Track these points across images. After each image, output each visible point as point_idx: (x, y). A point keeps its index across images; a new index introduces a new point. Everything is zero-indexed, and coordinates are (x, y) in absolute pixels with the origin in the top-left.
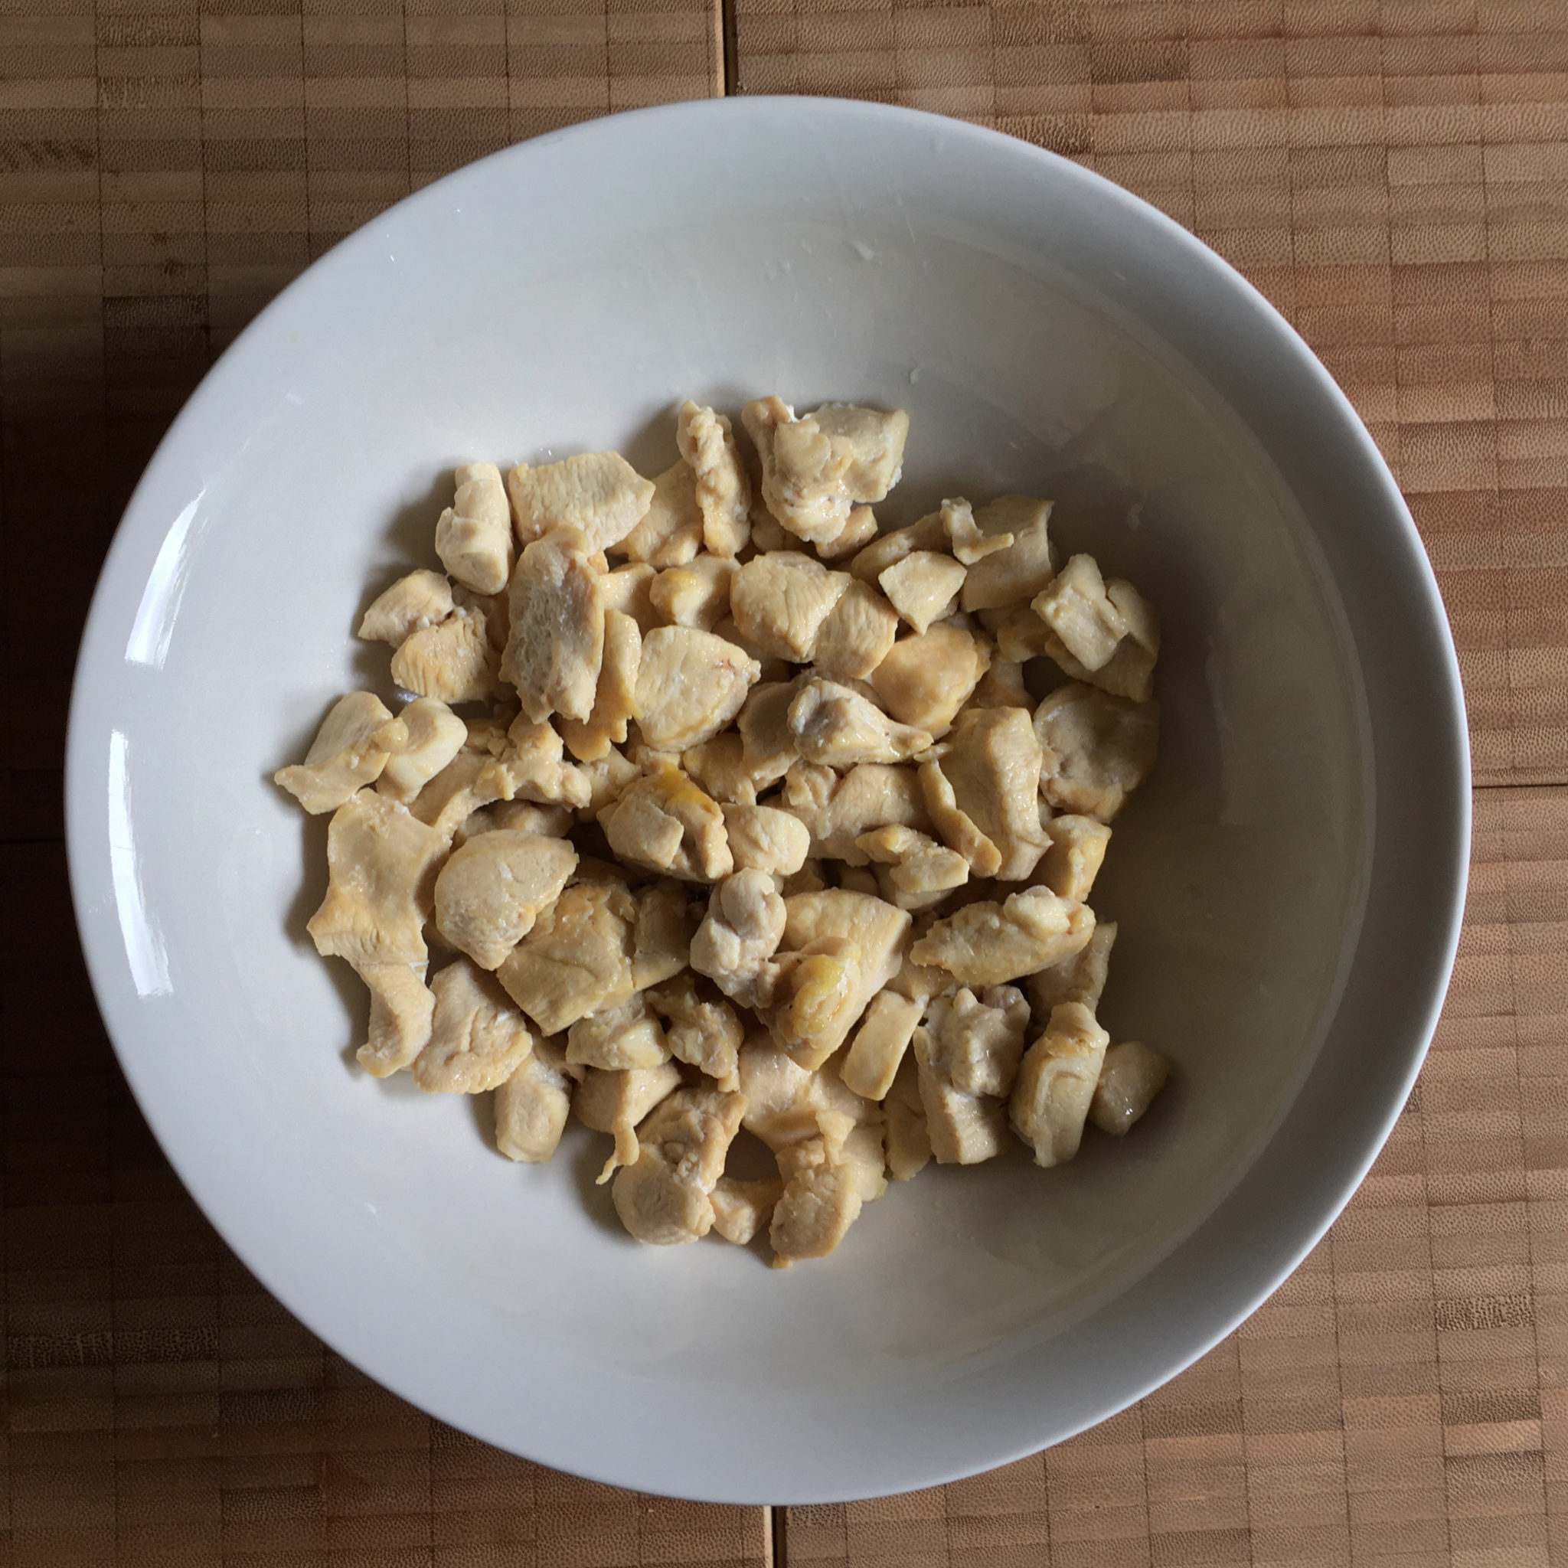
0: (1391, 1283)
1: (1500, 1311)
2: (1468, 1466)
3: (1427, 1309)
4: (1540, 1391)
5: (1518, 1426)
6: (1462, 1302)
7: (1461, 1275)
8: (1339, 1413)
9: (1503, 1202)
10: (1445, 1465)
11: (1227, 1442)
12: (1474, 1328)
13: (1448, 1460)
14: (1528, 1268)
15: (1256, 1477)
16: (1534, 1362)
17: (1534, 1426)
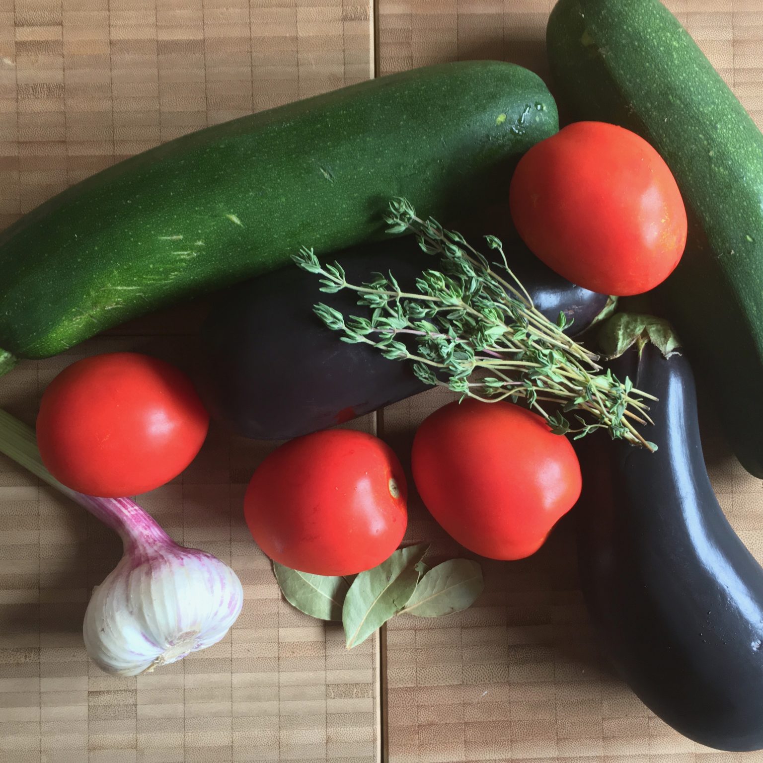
6: (51, 96)
8: (111, 47)
11: (165, 36)
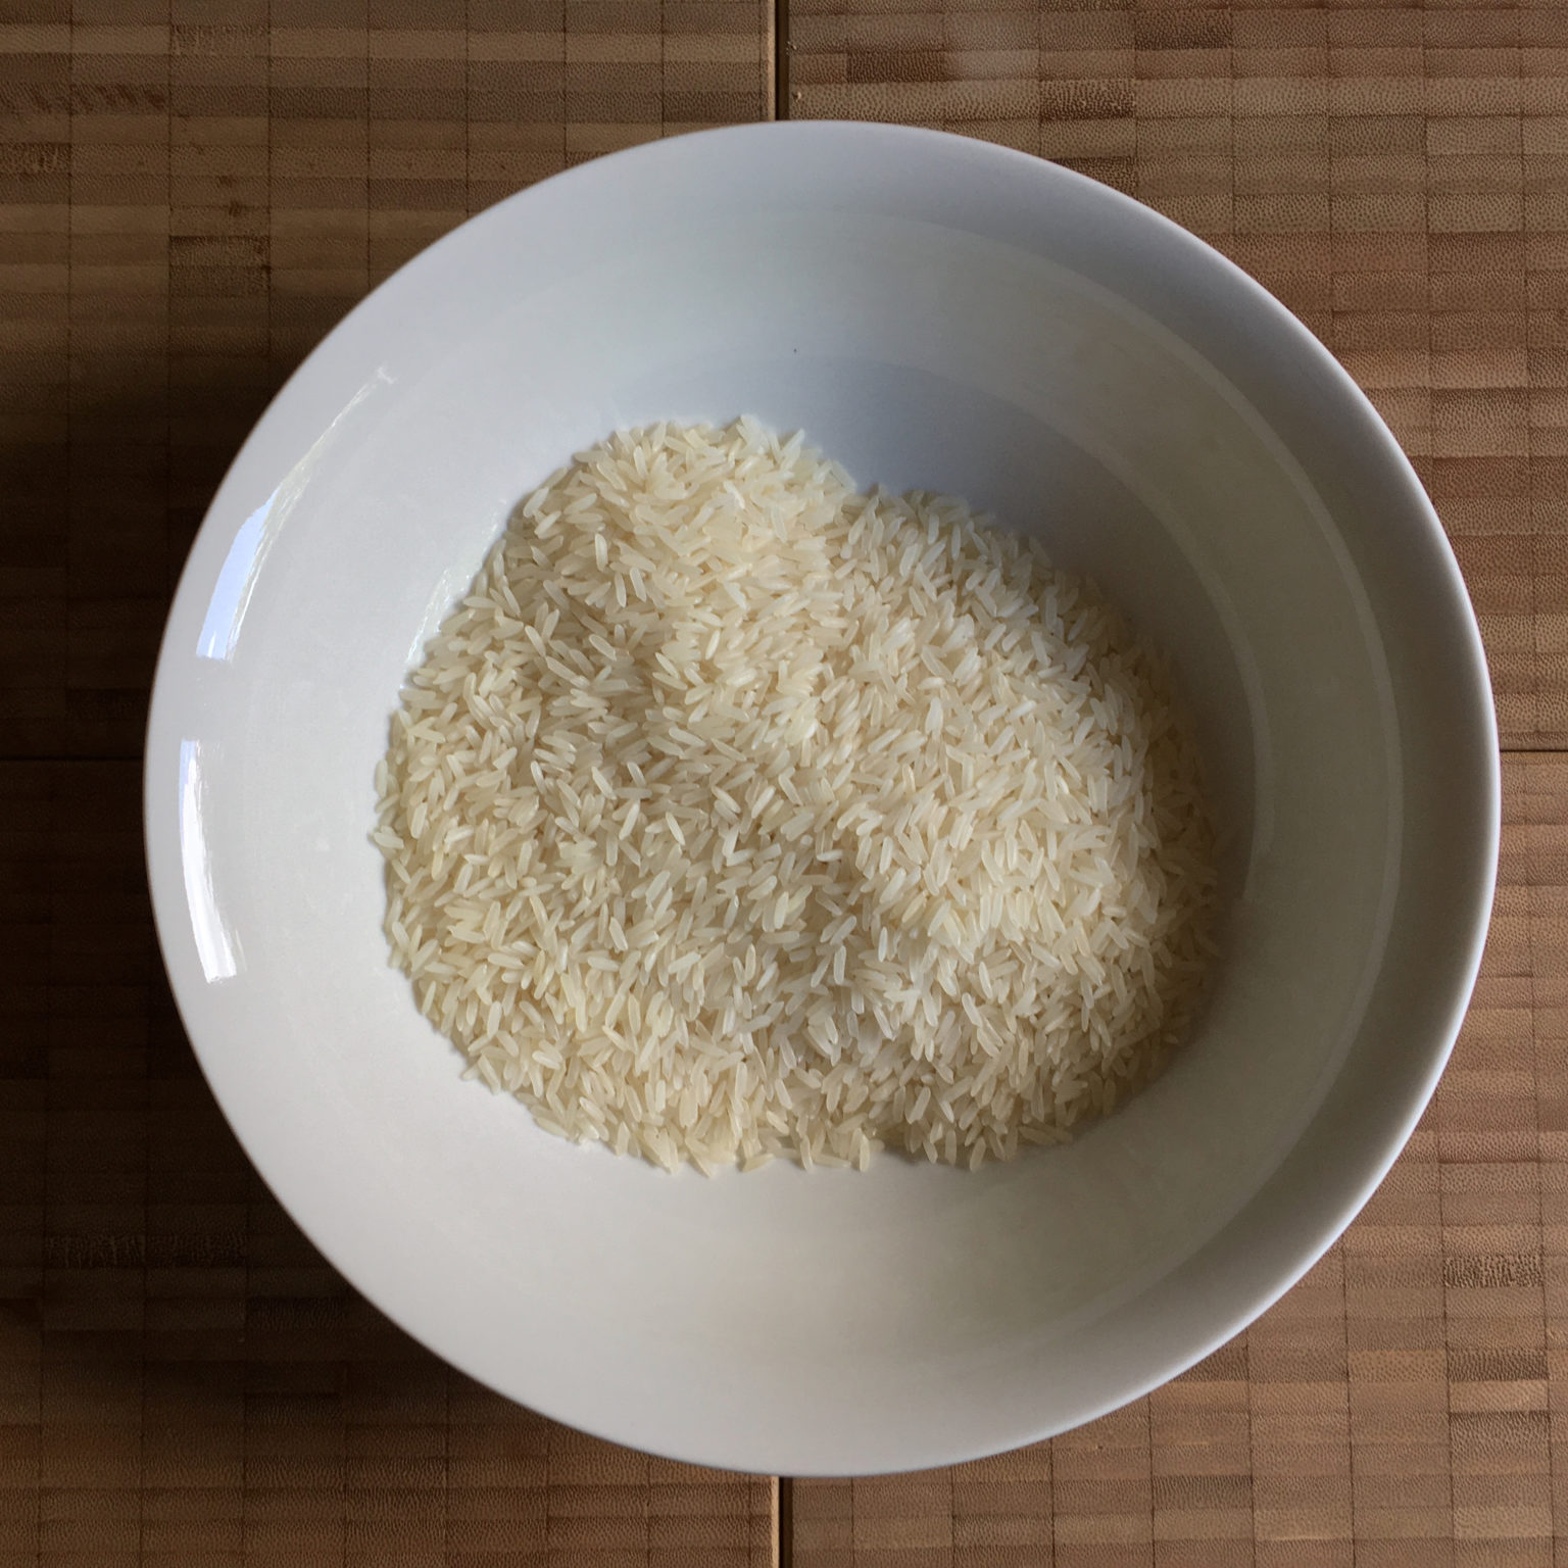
0: (1400, 1238)
1: (1509, 1270)
2: (1472, 1423)
3: (1435, 1265)
4: (1548, 1352)
5: (1524, 1385)
7: (1471, 1232)
9: (1514, 1162)
10: (1449, 1422)
12: (1482, 1287)
13: (1453, 1416)
14: (1539, 1229)
15: (1258, 1425)
16: (1542, 1322)
17: (1540, 1386)
